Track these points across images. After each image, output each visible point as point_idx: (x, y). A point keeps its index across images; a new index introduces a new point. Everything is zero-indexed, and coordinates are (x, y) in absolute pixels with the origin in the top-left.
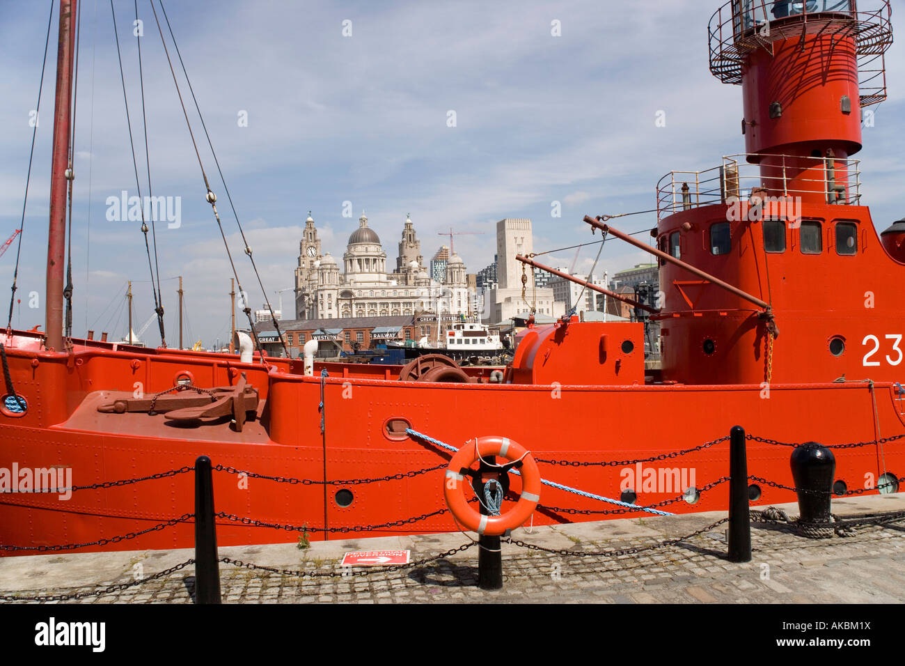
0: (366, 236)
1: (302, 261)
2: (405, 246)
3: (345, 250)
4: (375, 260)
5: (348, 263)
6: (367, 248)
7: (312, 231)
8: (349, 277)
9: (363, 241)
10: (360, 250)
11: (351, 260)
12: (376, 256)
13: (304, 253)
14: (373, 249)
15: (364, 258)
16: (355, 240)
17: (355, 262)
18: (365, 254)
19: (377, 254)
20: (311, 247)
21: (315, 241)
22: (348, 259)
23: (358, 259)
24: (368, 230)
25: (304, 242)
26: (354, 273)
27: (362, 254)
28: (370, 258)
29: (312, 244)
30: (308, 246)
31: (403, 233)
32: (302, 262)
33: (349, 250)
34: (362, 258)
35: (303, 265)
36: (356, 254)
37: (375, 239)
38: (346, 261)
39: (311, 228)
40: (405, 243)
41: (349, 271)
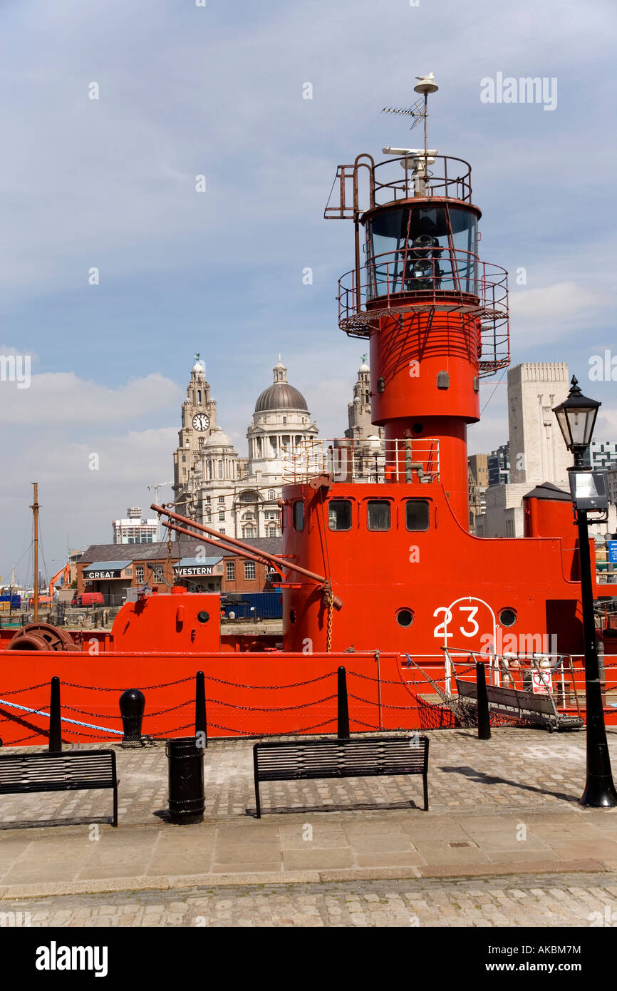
0: (285, 397)
1: (185, 438)
2: (359, 411)
3: (250, 421)
4: (298, 438)
5: (255, 443)
6: (285, 418)
7: (202, 388)
8: (255, 467)
9: (278, 406)
10: (273, 421)
11: (259, 438)
12: (301, 431)
13: (189, 425)
14: (295, 420)
15: (281, 434)
16: (266, 404)
17: (266, 442)
18: (283, 428)
19: (301, 428)
20: (201, 414)
21: (208, 404)
22: (255, 436)
23: (270, 437)
24: (288, 388)
25: (188, 407)
26: (264, 460)
27: (278, 428)
28: (291, 434)
29: (201, 409)
30: (194, 413)
31: (356, 389)
32: (184, 441)
33: (256, 422)
34: (277, 435)
35: (187, 445)
36: (266, 428)
37: (299, 403)
38: (250, 440)
39: (200, 382)
40: (359, 406)
41: (256, 457)
